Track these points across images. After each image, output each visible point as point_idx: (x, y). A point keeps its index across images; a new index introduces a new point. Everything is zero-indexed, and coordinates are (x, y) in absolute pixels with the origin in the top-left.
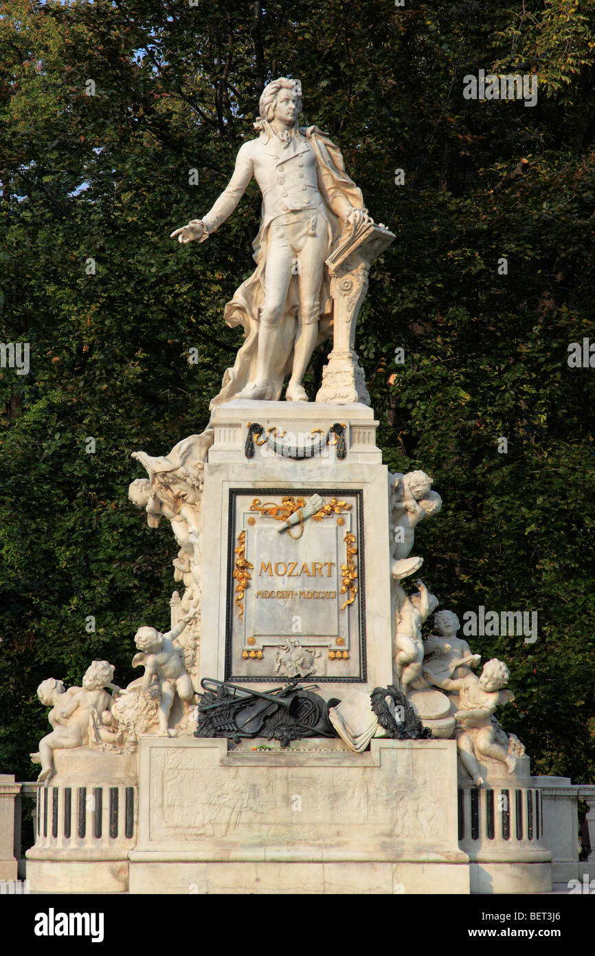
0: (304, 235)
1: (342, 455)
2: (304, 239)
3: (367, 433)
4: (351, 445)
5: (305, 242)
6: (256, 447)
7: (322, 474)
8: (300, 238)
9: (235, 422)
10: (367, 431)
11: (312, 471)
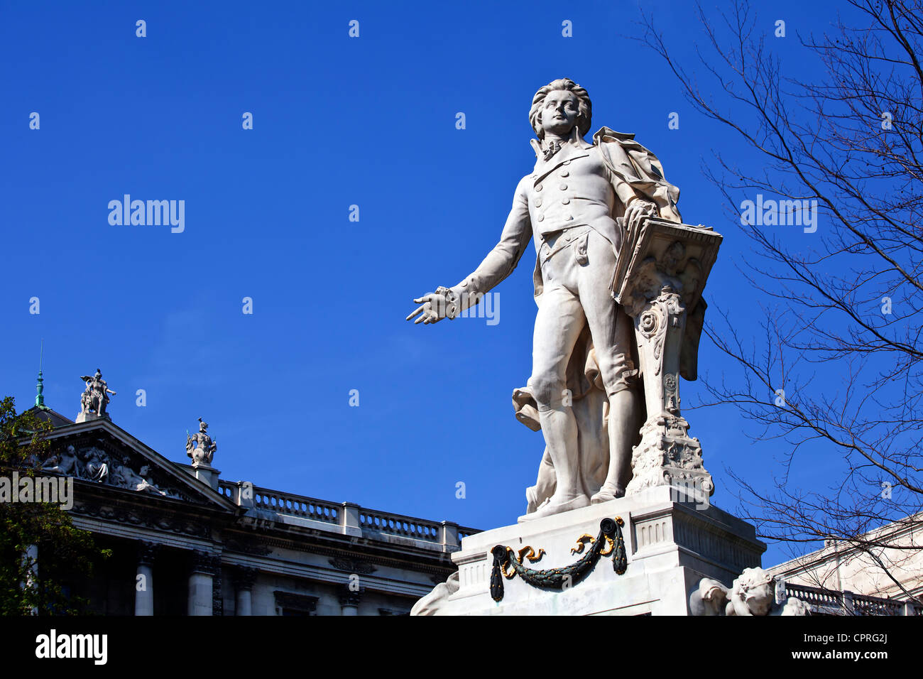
0: (574, 265)
1: (621, 568)
2: (575, 270)
3: (661, 525)
4: (635, 549)
5: (578, 273)
6: (505, 580)
7: (591, 603)
8: (570, 270)
9: (479, 552)
10: (660, 521)
11: (577, 600)
